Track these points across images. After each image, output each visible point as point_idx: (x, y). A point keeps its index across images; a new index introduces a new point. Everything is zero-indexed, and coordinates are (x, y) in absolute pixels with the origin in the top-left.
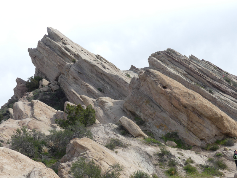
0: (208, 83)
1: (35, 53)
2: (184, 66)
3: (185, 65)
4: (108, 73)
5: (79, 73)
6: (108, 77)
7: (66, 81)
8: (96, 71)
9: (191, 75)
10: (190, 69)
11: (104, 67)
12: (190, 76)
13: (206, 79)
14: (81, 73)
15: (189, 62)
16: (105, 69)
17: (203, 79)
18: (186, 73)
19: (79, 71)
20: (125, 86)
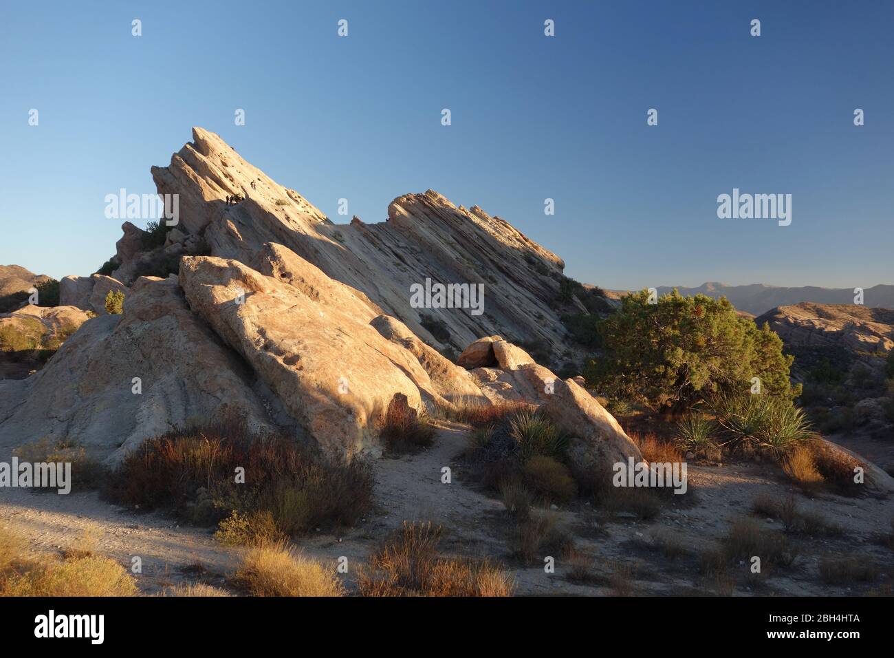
0: (490, 263)
1: (164, 178)
2: (451, 227)
3: (453, 226)
4: (293, 229)
5: (240, 225)
6: (291, 238)
7: (215, 237)
8: (271, 223)
9: (462, 245)
10: (460, 233)
11: (288, 218)
12: (459, 247)
13: (488, 254)
14: (243, 225)
15: (462, 220)
16: (289, 221)
17: (482, 255)
18: (454, 240)
19: (240, 221)
20: (315, 257)
